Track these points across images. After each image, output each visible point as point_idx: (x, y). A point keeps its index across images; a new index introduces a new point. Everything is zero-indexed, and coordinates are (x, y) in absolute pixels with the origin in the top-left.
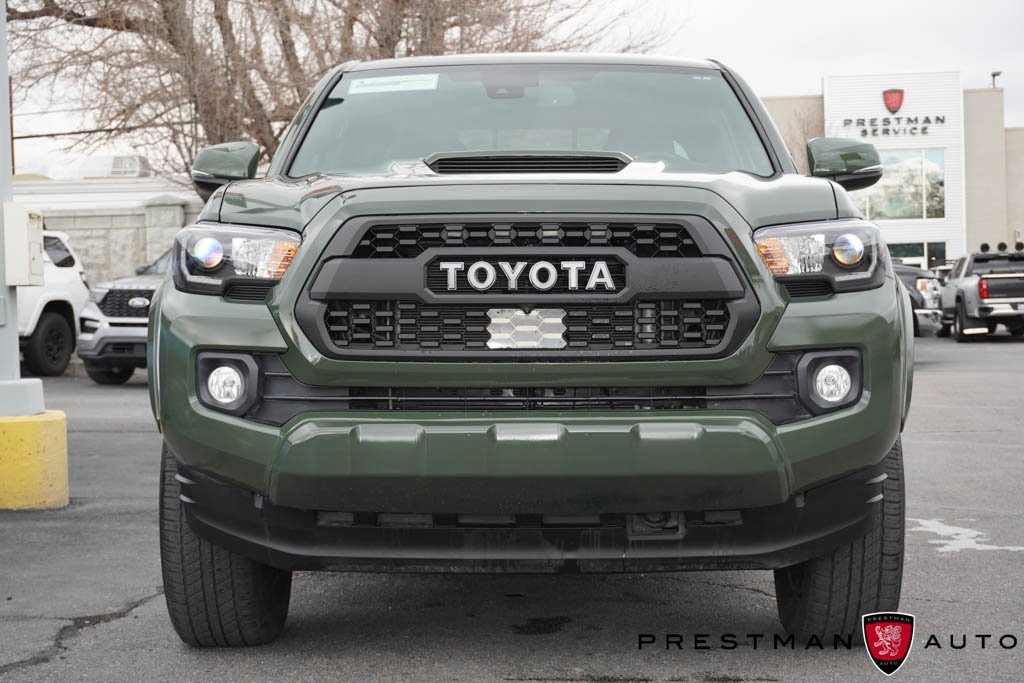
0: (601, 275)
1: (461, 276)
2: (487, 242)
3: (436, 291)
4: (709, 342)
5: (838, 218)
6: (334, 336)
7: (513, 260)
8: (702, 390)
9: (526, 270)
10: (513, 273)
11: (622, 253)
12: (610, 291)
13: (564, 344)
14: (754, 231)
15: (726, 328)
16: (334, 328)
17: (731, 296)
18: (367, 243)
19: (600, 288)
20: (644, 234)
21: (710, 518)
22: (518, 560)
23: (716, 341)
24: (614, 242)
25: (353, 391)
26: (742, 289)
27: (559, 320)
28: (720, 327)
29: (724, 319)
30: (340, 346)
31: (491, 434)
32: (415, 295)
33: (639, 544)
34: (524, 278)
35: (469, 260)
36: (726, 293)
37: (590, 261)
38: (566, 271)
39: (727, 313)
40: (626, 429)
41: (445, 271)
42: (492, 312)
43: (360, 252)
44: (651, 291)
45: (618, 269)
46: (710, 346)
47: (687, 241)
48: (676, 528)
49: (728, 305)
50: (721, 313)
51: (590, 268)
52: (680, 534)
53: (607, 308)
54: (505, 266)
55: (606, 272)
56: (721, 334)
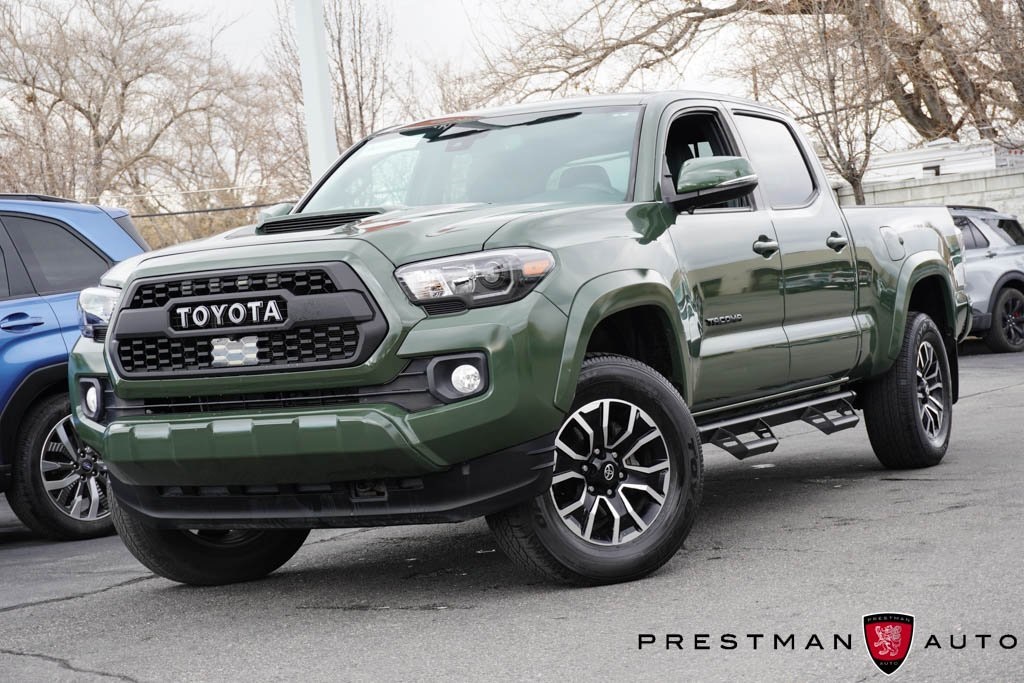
0: (271, 311)
1: (189, 316)
2: (206, 292)
3: (176, 329)
4: (347, 354)
5: (483, 250)
6: (125, 364)
7: (219, 303)
8: (356, 389)
9: (226, 311)
10: (218, 312)
11: (284, 293)
12: (279, 322)
13: (257, 360)
14: (397, 268)
15: (357, 343)
16: (124, 358)
17: (358, 319)
18: (137, 298)
19: (272, 320)
20: (300, 279)
21: (406, 484)
22: (287, 519)
23: (351, 354)
24: (284, 285)
25: (148, 401)
26: (371, 313)
27: (254, 345)
28: (353, 343)
29: (356, 337)
30: (128, 371)
31: (210, 428)
32: (162, 332)
33: (361, 505)
34: (225, 315)
35: (194, 305)
36: (353, 318)
37: (266, 300)
38: (251, 309)
39: (357, 332)
40: (289, 421)
41: (180, 315)
42: (214, 341)
43: (135, 304)
44: (303, 320)
45: (282, 305)
46: (346, 358)
47: (328, 282)
48: (383, 494)
49: (358, 326)
50: (353, 332)
51: (265, 306)
52: (385, 498)
53: (280, 334)
54: (213, 308)
55: (274, 309)
56: (353, 349)
